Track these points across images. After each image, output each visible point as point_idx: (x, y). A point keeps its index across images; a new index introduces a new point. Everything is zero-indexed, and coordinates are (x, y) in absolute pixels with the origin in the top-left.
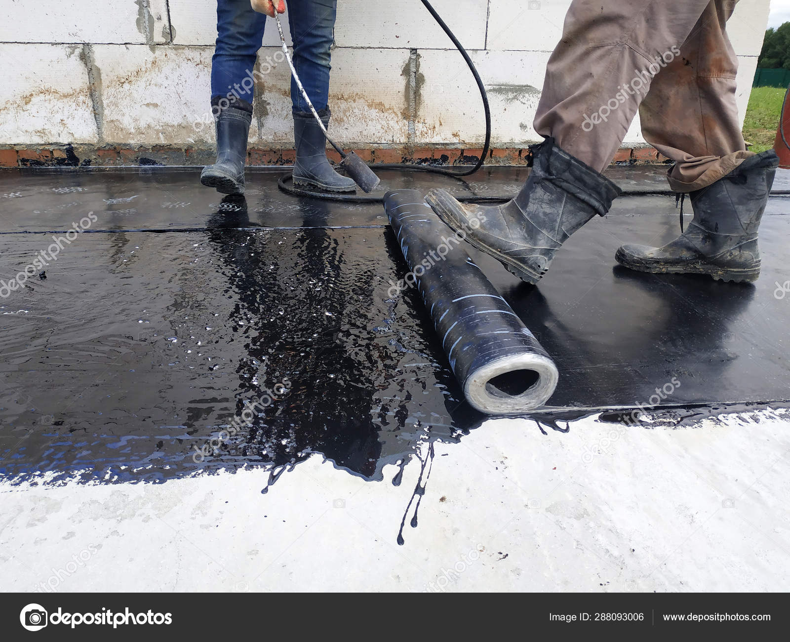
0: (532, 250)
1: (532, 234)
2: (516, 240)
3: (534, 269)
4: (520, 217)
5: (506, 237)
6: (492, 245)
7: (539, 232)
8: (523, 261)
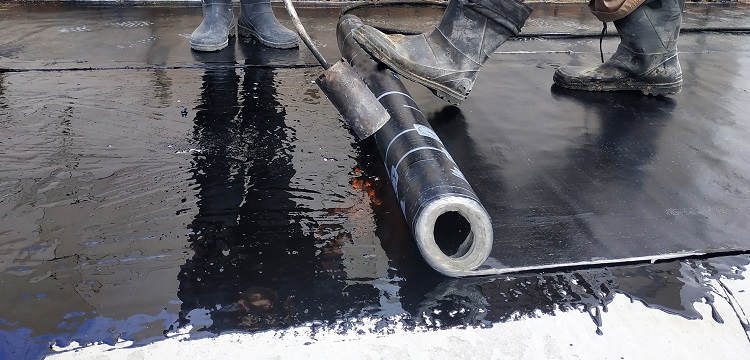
0: (458, 74)
1: (457, 58)
2: (442, 66)
3: (461, 92)
4: (445, 44)
5: (434, 64)
6: (422, 75)
7: (463, 57)
8: (450, 85)
